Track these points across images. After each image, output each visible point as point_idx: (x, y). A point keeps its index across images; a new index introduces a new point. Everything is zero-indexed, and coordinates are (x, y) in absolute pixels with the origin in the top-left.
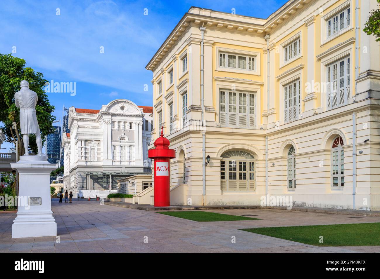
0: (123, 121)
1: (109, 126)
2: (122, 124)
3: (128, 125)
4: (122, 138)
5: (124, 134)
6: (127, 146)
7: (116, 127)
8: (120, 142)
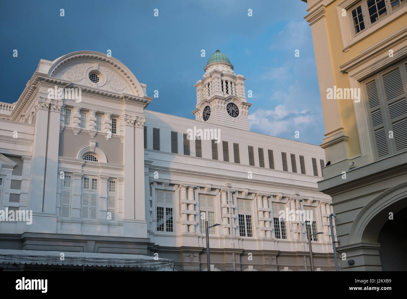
0: (94, 109)
1: (56, 117)
2: (90, 116)
3: (106, 119)
4: (89, 156)
5: (95, 144)
6: (102, 178)
7: (73, 123)
8: (83, 166)
